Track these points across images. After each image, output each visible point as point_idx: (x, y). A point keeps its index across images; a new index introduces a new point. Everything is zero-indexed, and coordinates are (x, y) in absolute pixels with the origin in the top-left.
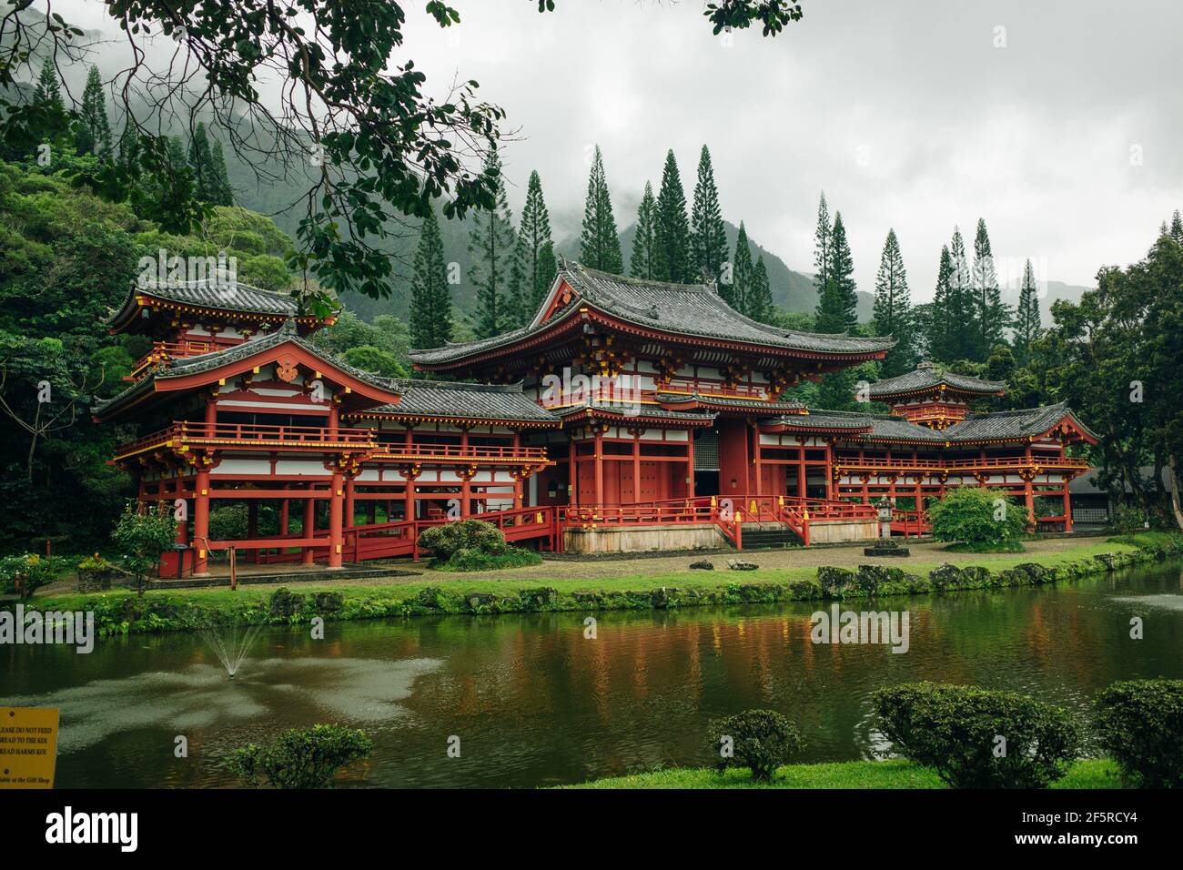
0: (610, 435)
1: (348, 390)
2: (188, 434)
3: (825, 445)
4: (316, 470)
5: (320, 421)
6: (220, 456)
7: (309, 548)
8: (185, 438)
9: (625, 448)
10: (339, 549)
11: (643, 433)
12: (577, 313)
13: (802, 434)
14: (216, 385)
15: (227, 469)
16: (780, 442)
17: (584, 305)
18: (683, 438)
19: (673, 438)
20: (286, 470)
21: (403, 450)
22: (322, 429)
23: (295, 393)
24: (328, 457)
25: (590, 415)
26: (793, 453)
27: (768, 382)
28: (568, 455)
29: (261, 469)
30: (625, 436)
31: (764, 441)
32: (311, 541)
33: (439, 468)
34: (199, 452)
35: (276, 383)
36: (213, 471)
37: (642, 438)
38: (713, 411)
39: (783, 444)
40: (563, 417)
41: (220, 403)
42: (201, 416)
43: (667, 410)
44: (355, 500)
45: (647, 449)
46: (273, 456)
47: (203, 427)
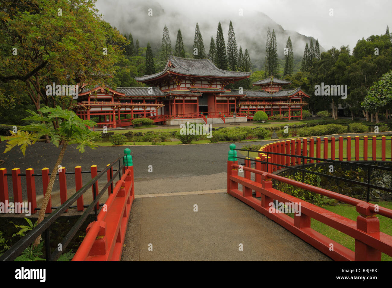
0: (177, 99)
1: (115, 94)
2: (85, 103)
3: (234, 99)
4: (110, 109)
5: (110, 99)
6: (91, 107)
7: (110, 124)
8: (84, 104)
9: (181, 101)
10: (115, 124)
11: (185, 98)
12: (167, 72)
13: (228, 97)
14: (89, 94)
15: (93, 109)
16: (222, 99)
17: (168, 71)
18: (196, 99)
19: (193, 99)
20: (104, 109)
21: (130, 103)
22: (110, 101)
23: (105, 94)
24: (112, 107)
25: (171, 95)
26: (226, 101)
27: (221, 84)
28: (169, 103)
29: (99, 109)
30: (181, 99)
31: (217, 99)
32: (110, 123)
33: (138, 107)
34: (87, 107)
35: (101, 93)
36: (90, 110)
37: (185, 99)
38: (202, 93)
39: (223, 99)
40: (166, 95)
41: (90, 97)
42: (87, 100)
43: (192, 92)
44: (120, 114)
45: (186, 101)
46: (101, 107)
47: (88, 102)
